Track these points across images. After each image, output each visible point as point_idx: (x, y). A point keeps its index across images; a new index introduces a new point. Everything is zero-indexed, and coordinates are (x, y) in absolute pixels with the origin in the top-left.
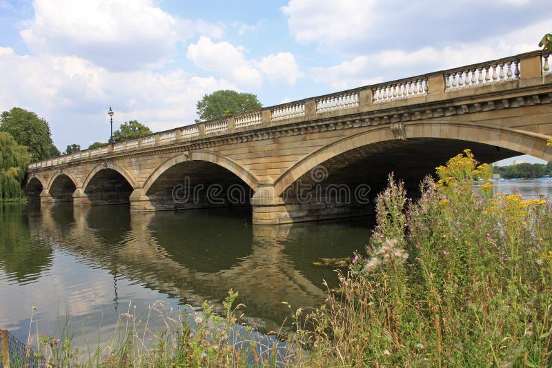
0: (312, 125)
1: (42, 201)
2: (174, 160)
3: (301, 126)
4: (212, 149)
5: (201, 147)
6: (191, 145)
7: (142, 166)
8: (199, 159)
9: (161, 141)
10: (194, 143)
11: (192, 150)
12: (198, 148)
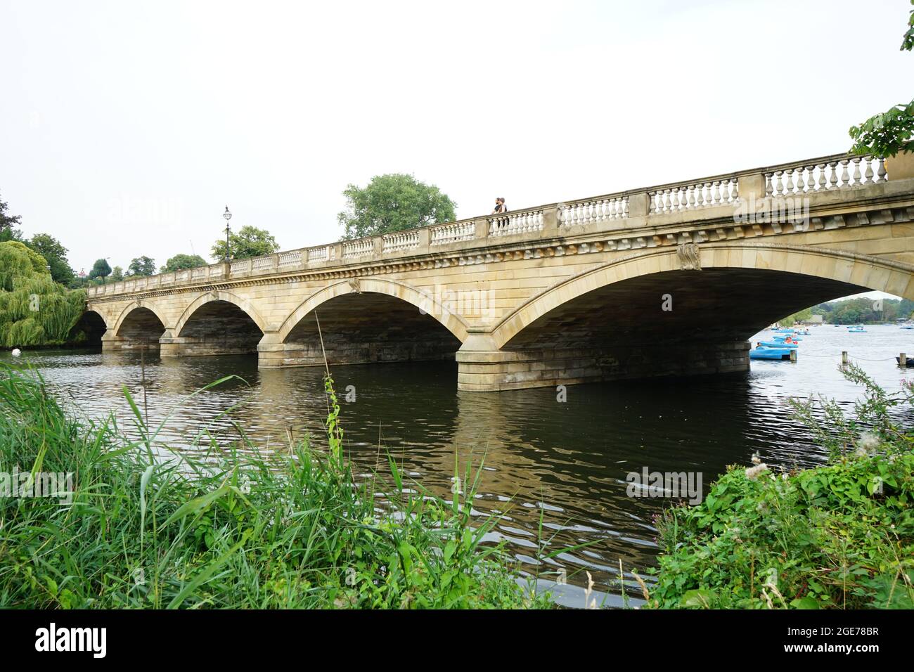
1: (104, 346)
3: (536, 246)
4: (393, 276)
5: (376, 273)
6: (360, 270)
7: (278, 299)
8: (372, 290)
9: (310, 262)
10: (367, 266)
11: (361, 276)
12: (370, 273)
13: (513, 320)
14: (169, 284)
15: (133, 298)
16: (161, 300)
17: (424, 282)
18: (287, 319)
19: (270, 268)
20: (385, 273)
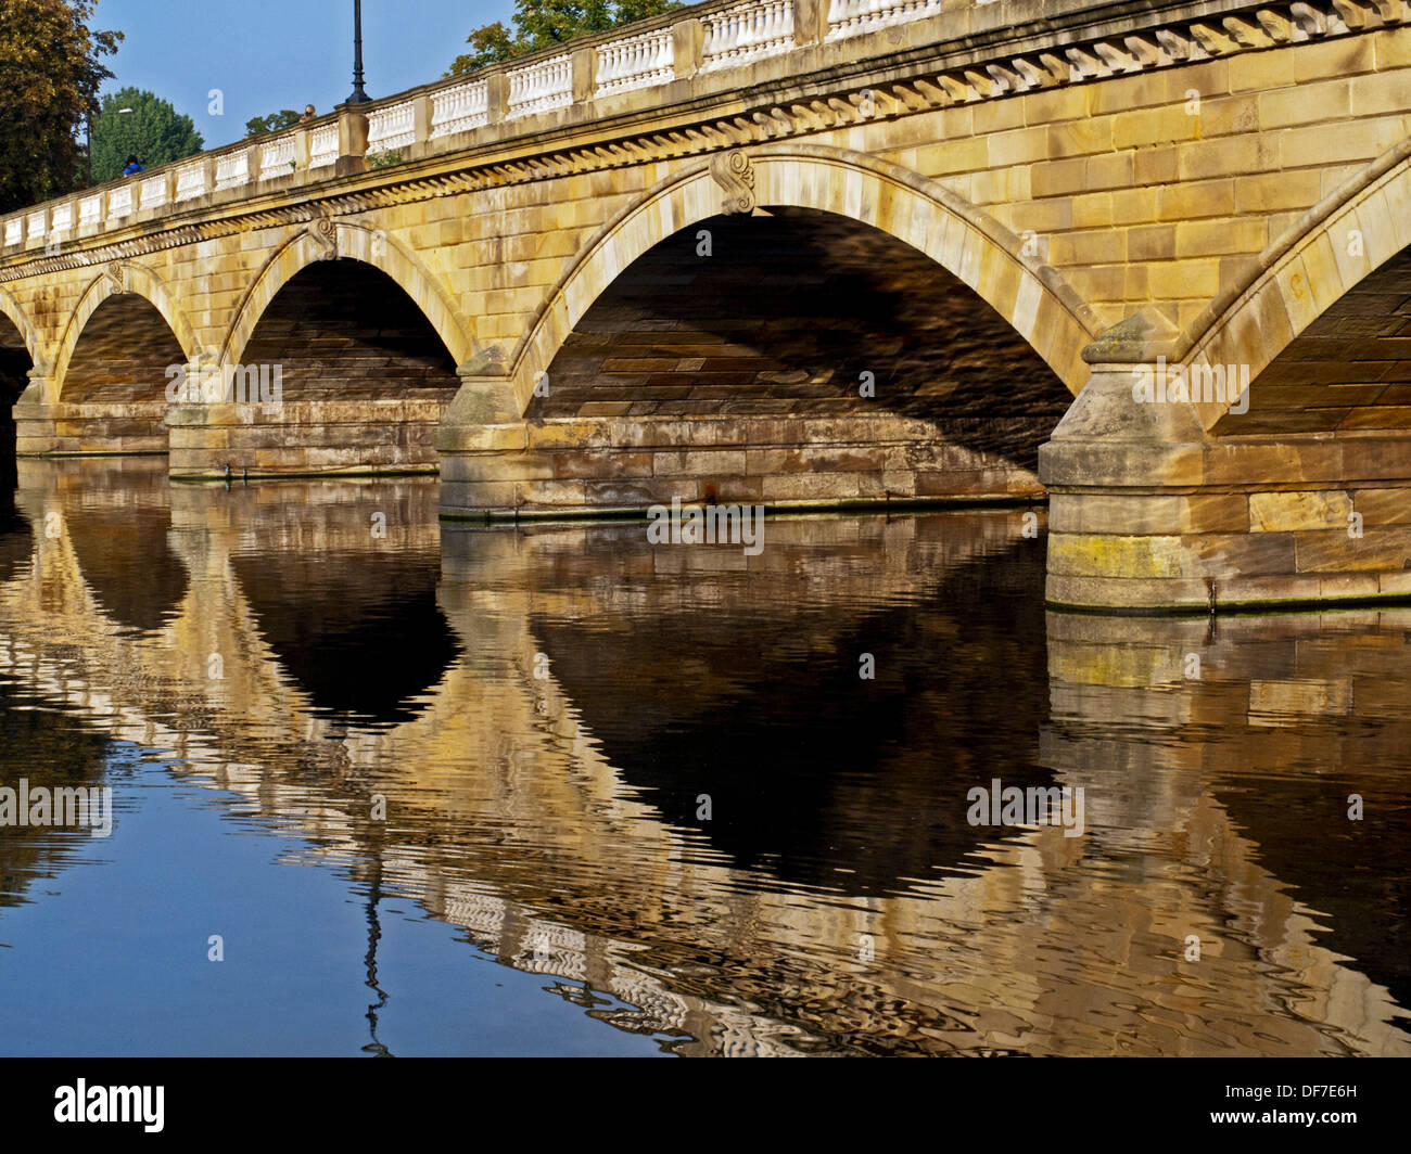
1: (21, 445)
2: (665, 203)
4: (856, 139)
5: (801, 127)
6: (747, 116)
7: (508, 245)
8: (788, 199)
9: (601, 92)
10: (763, 101)
11: (754, 143)
12: (782, 129)
13: (1253, 307)
14: (197, 199)
15: (102, 255)
16: (179, 260)
17: (958, 156)
18: (533, 327)
19: (482, 122)
20: (831, 128)
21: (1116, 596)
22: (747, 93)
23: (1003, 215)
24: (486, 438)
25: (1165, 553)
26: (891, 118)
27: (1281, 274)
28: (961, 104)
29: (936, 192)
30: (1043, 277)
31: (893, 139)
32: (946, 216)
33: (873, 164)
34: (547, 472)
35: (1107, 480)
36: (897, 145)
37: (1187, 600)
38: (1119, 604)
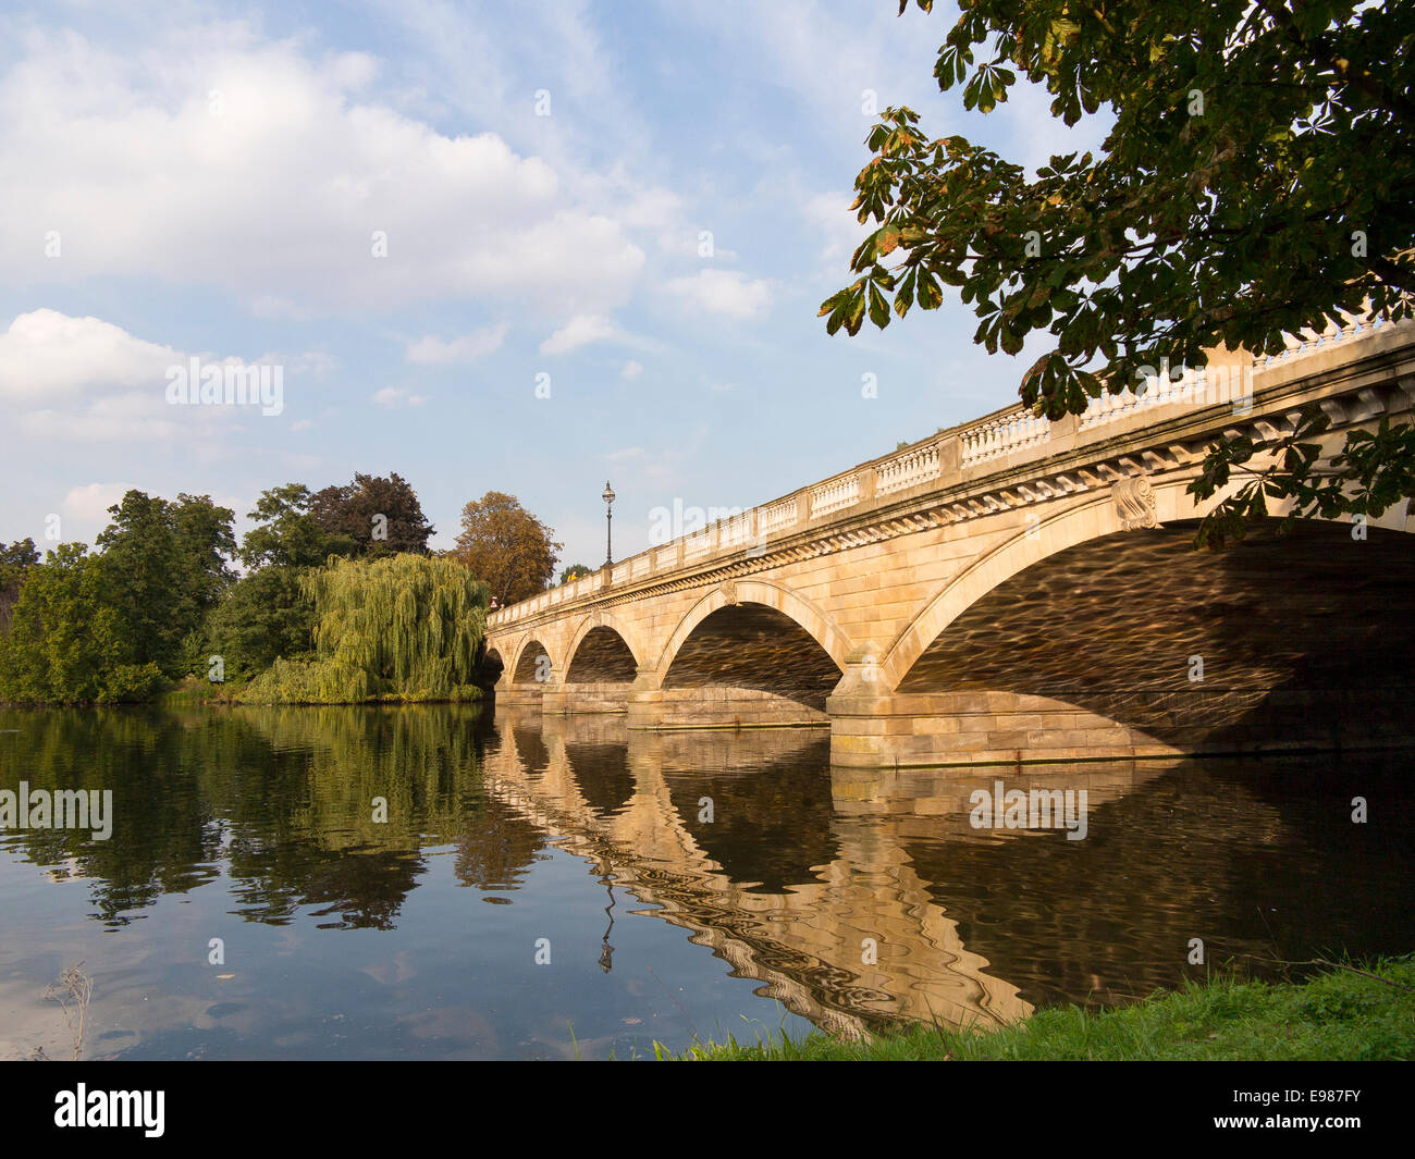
0: (946, 501)
1: (497, 701)
2: (707, 601)
3: (927, 506)
4: (771, 574)
5: (751, 570)
6: (732, 566)
7: (656, 619)
8: (749, 599)
9: (687, 559)
10: (737, 560)
11: (736, 577)
12: (745, 571)
13: (908, 639)
14: (557, 604)
15: (527, 626)
16: (551, 627)
17: (806, 581)
18: (664, 651)
19: (648, 571)
20: (762, 570)
21: (856, 761)
22: (731, 557)
23: (820, 604)
24: (645, 697)
25: (875, 743)
26: (782, 566)
27: (918, 625)
28: (805, 559)
29: (798, 595)
30: (834, 628)
31: (783, 574)
32: (801, 605)
33: (778, 585)
34: (671, 711)
35: (851, 713)
36: (785, 576)
37: (887, 764)
38: (857, 764)
